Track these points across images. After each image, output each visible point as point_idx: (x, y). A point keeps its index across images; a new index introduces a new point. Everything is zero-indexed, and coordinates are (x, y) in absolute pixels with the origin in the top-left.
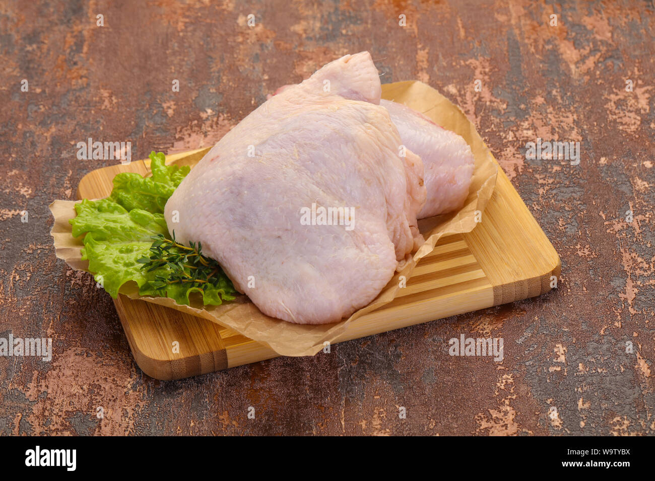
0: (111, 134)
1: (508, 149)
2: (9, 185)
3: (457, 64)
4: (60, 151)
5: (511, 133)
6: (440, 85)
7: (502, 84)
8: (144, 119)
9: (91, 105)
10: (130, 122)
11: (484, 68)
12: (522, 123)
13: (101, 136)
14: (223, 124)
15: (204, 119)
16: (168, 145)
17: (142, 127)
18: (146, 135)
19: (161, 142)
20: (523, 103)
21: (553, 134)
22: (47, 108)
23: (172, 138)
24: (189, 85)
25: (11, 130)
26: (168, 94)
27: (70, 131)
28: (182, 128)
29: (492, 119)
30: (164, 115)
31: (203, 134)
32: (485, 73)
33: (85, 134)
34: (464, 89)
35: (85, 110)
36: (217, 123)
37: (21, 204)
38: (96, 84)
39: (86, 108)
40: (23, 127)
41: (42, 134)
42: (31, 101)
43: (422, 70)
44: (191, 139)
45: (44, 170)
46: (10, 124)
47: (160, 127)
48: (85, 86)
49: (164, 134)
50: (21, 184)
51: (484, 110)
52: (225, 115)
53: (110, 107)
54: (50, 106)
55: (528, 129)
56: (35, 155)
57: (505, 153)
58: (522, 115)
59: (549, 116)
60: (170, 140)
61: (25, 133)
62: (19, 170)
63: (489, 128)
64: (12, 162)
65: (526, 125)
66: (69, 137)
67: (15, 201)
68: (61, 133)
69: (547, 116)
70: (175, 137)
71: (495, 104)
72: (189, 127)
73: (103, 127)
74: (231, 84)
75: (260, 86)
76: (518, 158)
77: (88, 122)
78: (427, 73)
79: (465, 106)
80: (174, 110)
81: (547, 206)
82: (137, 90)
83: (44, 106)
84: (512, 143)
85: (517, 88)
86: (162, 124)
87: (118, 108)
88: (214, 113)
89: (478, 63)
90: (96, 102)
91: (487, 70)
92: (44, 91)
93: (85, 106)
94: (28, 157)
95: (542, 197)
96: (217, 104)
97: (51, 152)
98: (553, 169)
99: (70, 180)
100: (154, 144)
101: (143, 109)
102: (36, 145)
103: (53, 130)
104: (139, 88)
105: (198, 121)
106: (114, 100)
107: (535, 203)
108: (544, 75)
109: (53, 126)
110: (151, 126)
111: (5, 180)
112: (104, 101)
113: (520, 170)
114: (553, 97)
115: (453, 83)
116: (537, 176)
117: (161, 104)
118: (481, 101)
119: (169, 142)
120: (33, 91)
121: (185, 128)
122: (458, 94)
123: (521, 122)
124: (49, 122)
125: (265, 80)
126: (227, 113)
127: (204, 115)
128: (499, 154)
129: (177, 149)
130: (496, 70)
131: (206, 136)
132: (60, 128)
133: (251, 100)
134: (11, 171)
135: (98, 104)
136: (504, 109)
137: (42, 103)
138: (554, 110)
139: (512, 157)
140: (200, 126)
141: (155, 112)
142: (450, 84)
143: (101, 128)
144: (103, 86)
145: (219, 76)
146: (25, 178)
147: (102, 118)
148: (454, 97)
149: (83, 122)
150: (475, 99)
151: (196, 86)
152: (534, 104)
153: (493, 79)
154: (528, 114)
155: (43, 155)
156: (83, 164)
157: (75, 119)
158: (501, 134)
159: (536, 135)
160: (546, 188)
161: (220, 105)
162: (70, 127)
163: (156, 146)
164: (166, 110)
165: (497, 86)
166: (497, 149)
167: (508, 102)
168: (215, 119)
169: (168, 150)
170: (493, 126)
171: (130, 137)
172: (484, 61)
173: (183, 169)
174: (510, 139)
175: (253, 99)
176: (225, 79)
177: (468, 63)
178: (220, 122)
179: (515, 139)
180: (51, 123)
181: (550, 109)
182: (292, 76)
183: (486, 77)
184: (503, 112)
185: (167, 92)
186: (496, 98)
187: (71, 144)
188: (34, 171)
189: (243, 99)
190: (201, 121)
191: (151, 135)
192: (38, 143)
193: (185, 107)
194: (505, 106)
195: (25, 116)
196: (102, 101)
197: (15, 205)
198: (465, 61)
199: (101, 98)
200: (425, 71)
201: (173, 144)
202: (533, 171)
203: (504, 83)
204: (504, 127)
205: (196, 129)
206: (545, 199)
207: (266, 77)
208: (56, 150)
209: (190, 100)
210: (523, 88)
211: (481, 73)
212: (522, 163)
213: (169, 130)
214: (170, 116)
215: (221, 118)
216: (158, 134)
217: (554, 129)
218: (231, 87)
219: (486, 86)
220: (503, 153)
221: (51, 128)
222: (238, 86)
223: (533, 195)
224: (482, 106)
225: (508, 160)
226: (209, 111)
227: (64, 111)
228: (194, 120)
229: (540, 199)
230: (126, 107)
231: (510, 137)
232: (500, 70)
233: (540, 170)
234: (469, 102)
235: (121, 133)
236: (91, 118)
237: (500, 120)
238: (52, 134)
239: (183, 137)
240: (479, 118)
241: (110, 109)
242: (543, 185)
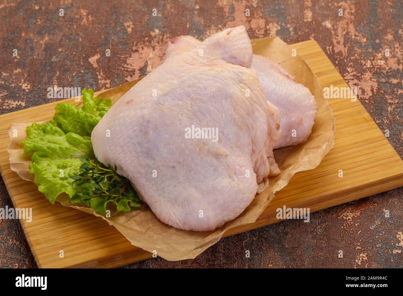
0: (88, 44)
1: (367, 74)
2: (14, 81)
3: (332, 5)
4: (51, 56)
5: (369, 61)
6: (320, 21)
7: (363, 23)
8: (111, 34)
9: (74, 21)
10: (101, 36)
11: (351, 9)
12: (377, 55)
13: (81, 46)
14: (166, 41)
15: (153, 36)
16: (127, 56)
17: (109, 40)
18: (112, 46)
19: (122, 52)
20: (378, 39)
21: (399, 65)
22: (42, 21)
23: (130, 50)
24: (143, 10)
25: (17, 37)
26: (128, 16)
27: (58, 40)
28: (138, 42)
29: (356, 49)
30: (125, 32)
31: (152, 48)
32: (352, 14)
33: (69, 43)
34: (337, 25)
35: (69, 24)
36: (162, 40)
37: (22, 96)
38: (78, 5)
39: (70, 23)
40: (25, 35)
41: (39, 41)
42: (32, 16)
43: (307, 8)
44: (143, 52)
45: (40, 70)
46: (16, 32)
47: (122, 41)
48: (70, 6)
49: (125, 47)
50: (23, 80)
51: (351, 42)
52: (168, 35)
53: (87, 24)
54: (45, 20)
55: (381, 59)
56: (33, 58)
57: (365, 76)
58: (377, 48)
59: (396, 50)
60: (129, 51)
61: (27, 40)
62: (22, 69)
63: (354, 56)
64: (17, 62)
65: (379, 56)
66: (58, 45)
67: (18, 94)
68: (52, 42)
69: (394, 50)
70: (132, 49)
71: (358, 38)
72: (142, 42)
73: (82, 39)
74: (173, 10)
75: (194, 14)
76: (373, 81)
77: (71, 34)
78: (311, 10)
79: (337, 38)
80: (132, 29)
81: (393, 121)
82: (106, 11)
83: (41, 20)
84: (370, 69)
85: (374, 26)
86: (123, 38)
87: (93, 25)
88: (160, 33)
89: (347, 5)
90: (77, 19)
91: (353, 11)
92: (40, 9)
93: (69, 21)
94: (28, 59)
95: (390, 113)
96: (162, 26)
97: (44, 57)
98: (398, 91)
99: (57, 79)
100: (117, 54)
101: (110, 26)
102: (34, 50)
103: (47, 38)
104: (108, 9)
105: (149, 38)
106: (91, 19)
107: (385, 118)
108: (393, 18)
109: (47, 36)
110: (116, 40)
111: (12, 77)
112: (83, 18)
113: (375, 91)
114: (399, 35)
115: (329, 19)
116: (387, 97)
117: (123, 24)
118: (348, 35)
119: (128, 53)
120: (33, 8)
121: (140, 43)
122: (332, 28)
123: (376, 53)
124: (44, 32)
125: (197, 10)
126: (169, 33)
127: (153, 34)
128: (360, 77)
129: (134, 59)
130: (360, 11)
131: (154, 50)
132: (51, 37)
133: (187, 24)
134: (16, 69)
135: (79, 21)
136: (364, 43)
137: (39, 17)
138: (400, 45)
139: (369, 81)
140: (150, 42)
141: (119, 29)
142: (326, 20)
143: (81, 40)
144: (82, 6)
145: (165, 4)
146: (25, 76)
147: (81, 31)
148: (330, 31)
149: (68, 34)
150: (344, 33)
151: (148, 11)
152: (385, 40)
153: (357, 18)
154: (381, 47)
155: (39, 58)
156: (67, 67)
157: (62, 31)
158: (362, 61)
159: (387, 64)
160: (393, 106)
161: (164, 27)
162: (58, 37)
163: (118, 56)
164: (126, 28)
165: (360, 24)
166: (359, 73)
167: (367, 37)
168: (161, 37)
169: (127, 59)
170: (356, 55)
171: (100, 48)
172: (351, 4)
173: (106, 101)
174: (369, 66)
175: (188, 24)
176: (168, 7)
177: (339, 5)
178: (164, 40)
179: (372, 66)
180: (45, 33)
181: (397, 45)
182: (216, 7)
183: (353, 17)
184: (363, 44)
185: (127, 14)
186: (359, 33)
187: (59, 51)
188: (32, 71)
189: (181, 23)
190: (151, 39)
191: (116, 47)
192: (36, 48)
193: (140, 27)
194: (365, 40)
195: (27, 26)
196: (81, 18)
197: (18, 97)
198: (338, 3)
199: (81, 16)
200: (309, 9)
201: (131, 54)
202: (384, 92)
203: (365, 22)
204: (364, 57)
205: (147, 44)
206: (392, 115)
207: (198, 7)
208: (48, 55)
209: (144, 21)
210: (378, 27)
211: (349, 14)
212: (377, 86)
213: (128, 43)
214: (129, 33)
215: (165, 37)
216: (120, 47)
217: (400, 61)
218: (172, 13)
219: (352, 23)
220: (363, 76)
221: (45, 37)
222: (178, 13)
223: (384, 111)
224: (349, 39)
225: (367, 82)
226: (157, 31)
227: (55, 25)
228: (146, 37)
229: (389, 115)
230: (99, 24)
231: (369, 64)
232: (362, 12)
233: (389, 92)
234: (340, 35)
235: (94, 44)
236: (73, 31)
237: (361, 51)
238: (45, 42)
239: (138, 49)
240: (347, 48)
241: (87, 25)
242: (391, 104)
